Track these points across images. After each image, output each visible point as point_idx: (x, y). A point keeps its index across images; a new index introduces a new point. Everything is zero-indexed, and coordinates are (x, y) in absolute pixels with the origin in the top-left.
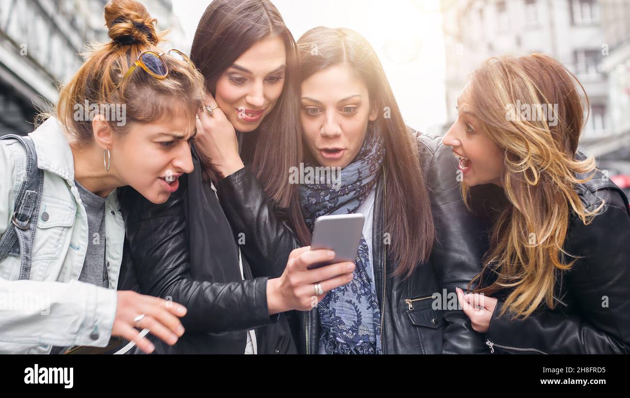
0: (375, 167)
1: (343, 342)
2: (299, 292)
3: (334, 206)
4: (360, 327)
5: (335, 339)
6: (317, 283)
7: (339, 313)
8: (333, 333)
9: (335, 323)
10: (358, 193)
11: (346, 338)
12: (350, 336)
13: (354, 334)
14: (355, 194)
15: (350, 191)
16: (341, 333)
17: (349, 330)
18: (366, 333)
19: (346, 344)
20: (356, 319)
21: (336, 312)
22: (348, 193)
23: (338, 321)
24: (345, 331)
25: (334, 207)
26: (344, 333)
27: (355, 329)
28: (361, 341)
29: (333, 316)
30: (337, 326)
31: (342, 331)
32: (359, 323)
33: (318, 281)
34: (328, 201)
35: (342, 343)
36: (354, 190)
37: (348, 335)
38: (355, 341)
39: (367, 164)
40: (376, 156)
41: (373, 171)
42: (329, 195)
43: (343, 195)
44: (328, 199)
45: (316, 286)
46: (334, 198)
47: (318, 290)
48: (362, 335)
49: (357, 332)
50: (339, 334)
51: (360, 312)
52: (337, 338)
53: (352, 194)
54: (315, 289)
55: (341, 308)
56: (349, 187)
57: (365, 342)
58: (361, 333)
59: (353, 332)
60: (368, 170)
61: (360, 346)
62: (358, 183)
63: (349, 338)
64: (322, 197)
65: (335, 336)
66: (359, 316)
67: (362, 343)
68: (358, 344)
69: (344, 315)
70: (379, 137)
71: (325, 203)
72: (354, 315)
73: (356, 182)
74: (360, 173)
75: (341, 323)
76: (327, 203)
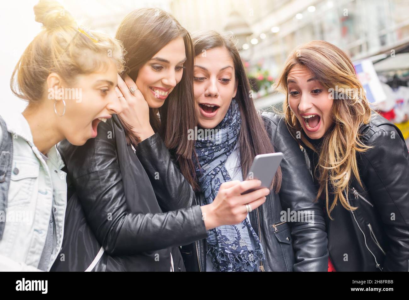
0: (236, 132)
1: (230, 252)
2: (235, 211)
3: (211, 158)
4: (240, 241)
5: (224, 251)
6: (248, 204)
7: (224, 233)
8: (222, 247)
9: (222, 240)
10: (226, 150)
11: (231, 250)
12: (234, 248)
13: (237, 246)
14: (225, 150)
15: (222, 148)
16: (228, 246)
17: (233, 244)
18: (244, 245)
19: (232, 254)
20: (237, 236)
21: (222, 232)
22: (221, 150)
23: (224, 238)
24: (230, 245)
25: (211, 160)
26: (230, 247)
27: (237, 243)
28: (242, 251)
29: (220, 235)
30: (224, 242)
31: (228, 245)
32: (239, 238)
33: (248, 202)
34: (207, 155)
35: (230, 254)
36: (224, 148)
37: (233, 248)
38: (238, 251)
39: (232, 129)
40: (237, 124)
41: (236, 134)
42: (208, 151)
43: (217, 151)
44: (207, 154)
45: (247, 206)
46: (211, 154)
47: (249, 208)
48: (242, 246)
49: (238, 244)
50: (226, 247)
51: (239, 231)
52: (226, 250)
53: (223, 151)
54: (247, 208)
55: (225, 229)
56: (221, 145)
57: (245, 251)
58: (241, 245)
59: (236, 245)
60: (232, 133)
61: (242, 254)
62: (227, 143)
63: (234, 250)
64: (203, 153)
65: (223, 249)
66: (238, 233)
67: (243, 252)
68: (240, 253)
69: (228, 234)
70: (237, 111)
71: (205, 157)
72: (235, 233)
73: (225, 142)
74: (228, 135)
75: (227, 239)
76: (206, 157)
